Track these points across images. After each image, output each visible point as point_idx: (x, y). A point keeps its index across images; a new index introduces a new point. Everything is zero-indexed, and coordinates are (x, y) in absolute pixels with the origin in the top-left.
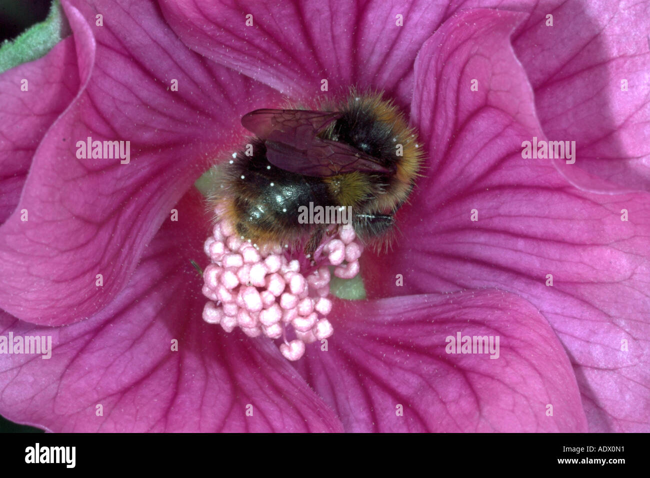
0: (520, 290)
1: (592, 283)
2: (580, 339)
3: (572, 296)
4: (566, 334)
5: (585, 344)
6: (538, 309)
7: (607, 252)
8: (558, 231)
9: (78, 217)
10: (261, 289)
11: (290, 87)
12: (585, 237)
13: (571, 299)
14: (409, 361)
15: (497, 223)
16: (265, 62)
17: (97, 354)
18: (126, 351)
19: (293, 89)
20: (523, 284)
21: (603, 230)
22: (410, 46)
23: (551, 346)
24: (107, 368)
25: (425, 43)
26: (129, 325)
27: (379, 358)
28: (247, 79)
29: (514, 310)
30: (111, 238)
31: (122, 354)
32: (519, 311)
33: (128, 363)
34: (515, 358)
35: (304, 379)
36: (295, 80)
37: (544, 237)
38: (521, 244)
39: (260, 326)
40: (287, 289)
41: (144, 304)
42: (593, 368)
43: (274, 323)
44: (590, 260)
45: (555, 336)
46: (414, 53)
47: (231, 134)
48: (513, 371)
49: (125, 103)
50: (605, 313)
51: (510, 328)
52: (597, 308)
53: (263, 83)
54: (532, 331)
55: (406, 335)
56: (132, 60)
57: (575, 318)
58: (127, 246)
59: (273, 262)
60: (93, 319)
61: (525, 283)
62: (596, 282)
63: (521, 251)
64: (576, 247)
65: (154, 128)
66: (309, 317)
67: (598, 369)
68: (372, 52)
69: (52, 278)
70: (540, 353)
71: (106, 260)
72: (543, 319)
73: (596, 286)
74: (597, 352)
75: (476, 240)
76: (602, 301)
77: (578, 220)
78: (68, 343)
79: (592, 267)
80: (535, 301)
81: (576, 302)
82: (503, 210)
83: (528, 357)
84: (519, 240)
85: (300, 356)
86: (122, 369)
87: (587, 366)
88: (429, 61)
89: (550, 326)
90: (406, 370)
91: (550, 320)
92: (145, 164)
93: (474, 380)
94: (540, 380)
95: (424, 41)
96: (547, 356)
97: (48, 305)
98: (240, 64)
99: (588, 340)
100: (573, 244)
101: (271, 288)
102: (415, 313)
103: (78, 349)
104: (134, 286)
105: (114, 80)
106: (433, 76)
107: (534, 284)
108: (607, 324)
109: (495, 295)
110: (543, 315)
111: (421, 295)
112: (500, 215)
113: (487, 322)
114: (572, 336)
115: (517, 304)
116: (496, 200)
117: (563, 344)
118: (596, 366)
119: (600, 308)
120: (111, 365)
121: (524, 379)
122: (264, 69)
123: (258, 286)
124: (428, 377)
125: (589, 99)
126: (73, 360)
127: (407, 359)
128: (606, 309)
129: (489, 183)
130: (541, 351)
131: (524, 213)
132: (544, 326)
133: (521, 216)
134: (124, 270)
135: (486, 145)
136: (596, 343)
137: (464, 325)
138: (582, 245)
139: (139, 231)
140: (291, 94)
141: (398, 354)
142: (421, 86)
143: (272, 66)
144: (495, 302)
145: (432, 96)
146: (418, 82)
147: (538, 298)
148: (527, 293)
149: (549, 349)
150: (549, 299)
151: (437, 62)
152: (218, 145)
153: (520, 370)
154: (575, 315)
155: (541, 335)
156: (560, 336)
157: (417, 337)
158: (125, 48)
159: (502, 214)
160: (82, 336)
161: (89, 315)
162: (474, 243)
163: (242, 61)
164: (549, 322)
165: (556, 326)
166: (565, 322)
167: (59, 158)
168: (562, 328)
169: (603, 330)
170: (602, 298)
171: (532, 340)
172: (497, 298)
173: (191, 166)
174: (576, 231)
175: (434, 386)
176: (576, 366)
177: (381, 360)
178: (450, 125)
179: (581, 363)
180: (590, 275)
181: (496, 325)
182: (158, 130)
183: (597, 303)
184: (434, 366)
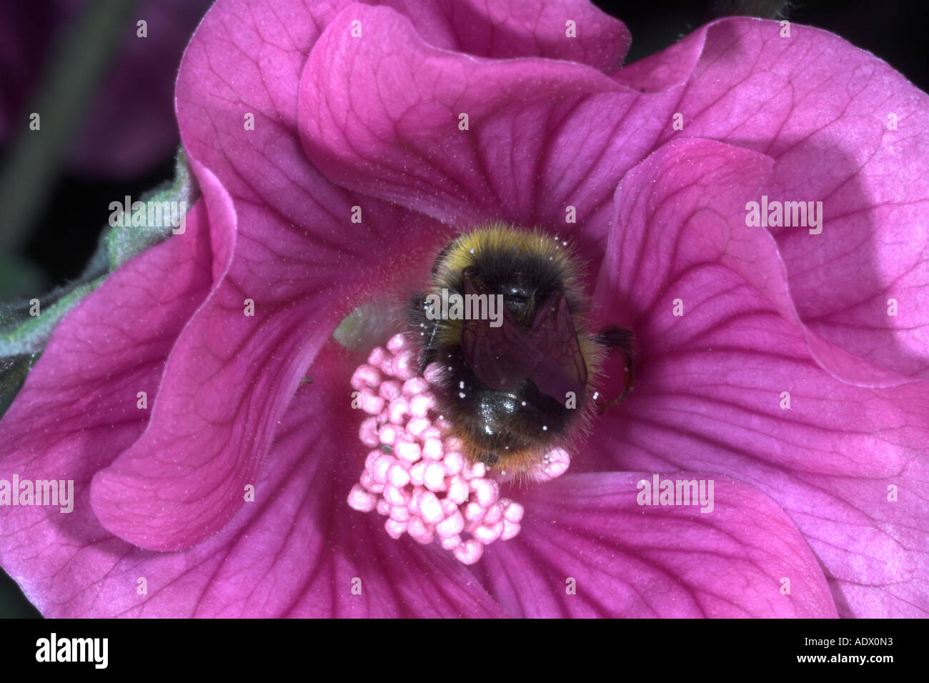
0: (755, 480)
1: (850, 478)
2: (837, 548)
3: (823, 490)
4: (817, 539)
5: (843, 553)
6: (781, 506)
7: (869, 443)
8: (804, 412)
9: (213, 424)
10: (441, 495)
11: (453, 216)
12: (840, 422)
13: (822, 495)
14: (615, 564)
15: (723, 392)
16: (426, 192)
17: (233, 580)
18: (268, 572)
19: (458, 218)
20: (759, 472)
21: (865, 416)
22: (611, 174)
23: (801, 558)
24: (248, 598)
25: (630, 171)
26: (267, 533)
27: (574, 555)
28: (400, 209)
29: (750, 508)
30: (244, 429)
31: (264, 577)
32: (757, 509)
33: (272, 589)
34: (757, 576)
35: (480, 583)
36: (460, 208)
37: (787, 417)
38: (756, 421)
39: (436, 536)
40: (472, 496)
41: (281, 500)
42: (853, 583)
43: (454, 536)
44: (848, 450)
45: (804, 542)
46: (615, 182)
47: (377, 270)
48: (756, 594)
49: (260, 263)
50: (867, 515)
51: (748, 533)
52: (857, 509)
53: (420, 213)
54: (776, 537)
55: (608, 526)
56: (266, 208)
57: (829, 520)
58: (260, 432)
59: (454, 462)
60: (224, 531)
61: (762, 470)
62: (855, 476)
63: (755, 431)
64: (829, 432)
65: (288, 280)
66: (494, 527)
67: (859, 584)
68: (561, 179)
69: (183, 499)
70: (789, 567)
71: (240, 460)
72: (787, 519)
73: (855, 481)
74: (858, 564)
75: (693, 409)
76: (863, 500)
77: (831, 400)
78: (197, 566)
79: (849, 458)
80: (776, 495)
81: (829, 499)
82: (732, 378)
83: (773, 575)
84: (753, 416)
85: (478, 559)
86: (265, 598)
87: (845, 581)
88: (637, 195)
89: (797, 528)
90: (613, 576)
91: (797, 520)
92: (277, 323)
93: (707, 603)
94: (792, 606)
95: (628, 169)
96: (796, 571)
97: (177, 530)
98: (395, 195)
99: (846, 548)
100: (825, 430)
101: (452, 495)
102: (618, 497)
103: (210, 574)
104: (267, 478)
105: (247, 237)
106: (642, 214)
107: (774, 473)
108: (869, 530)
109: (724, 484)
110: (788, 514)
111: (624, 473)
112: (727, 384)
113: (717, 522)
114: (826, 543)
115: (752, 499)
116: (721, 364)
117: (814, 552)
118: (856, 581)
119: (861, 509)
120: (251, 594)
121: (771, 604)
122: (424, 199)
123: (436, 491)
124: (643, 590)
125: (845, 254)
126: (205, 591)
127: (612, 560)
128: (868, 511)
129: (712, 342)
130: (788, 564)
131: (761, 385)
132: (789, 529)
133: (756, 389)
134: (257, 463)
135: (709, 299)
136: (856, 553)
137: (686, 523)
138: (838, 431)
139: (271, 409)
140: (454, 223)
141: (599, 552)
142: (624, 223)
143: (433, 194)
144: (724, 495)
145: (639, 235)
146: (620, 216)
147: (780, 492)
148: (765, 484)
149: (799, 562)
150: (794, 494)
151: (648, 199)
152: (361, 285)
153: (764, 591)
154: (828, 516)
155: (787, 543)
156: (810, 541)
157: (624, 531)
158: (259, 196)
159: (731, 383)
160: (211, 556)
161: (219, 528)
162: (692, 413)
163: (397, 192)
164: (795, 523)
165: (804, 529)
166: (816, 523)
167: (194, 360)
168: (814, 533)
169: (864, 536)
170: (863, 497)
171: (777, 549)
172: (726, 490)
173: (330, 314)
174: (830, 413)
175: (654, 606)
176: (831, 579)
177: (577, 558)
178: (662, 271)
179: (838, 576)
180: (848, 468)
181: (729, 528)
182: (294, 280)
183: (857, 503)
184: (649, 575)
